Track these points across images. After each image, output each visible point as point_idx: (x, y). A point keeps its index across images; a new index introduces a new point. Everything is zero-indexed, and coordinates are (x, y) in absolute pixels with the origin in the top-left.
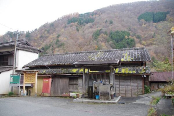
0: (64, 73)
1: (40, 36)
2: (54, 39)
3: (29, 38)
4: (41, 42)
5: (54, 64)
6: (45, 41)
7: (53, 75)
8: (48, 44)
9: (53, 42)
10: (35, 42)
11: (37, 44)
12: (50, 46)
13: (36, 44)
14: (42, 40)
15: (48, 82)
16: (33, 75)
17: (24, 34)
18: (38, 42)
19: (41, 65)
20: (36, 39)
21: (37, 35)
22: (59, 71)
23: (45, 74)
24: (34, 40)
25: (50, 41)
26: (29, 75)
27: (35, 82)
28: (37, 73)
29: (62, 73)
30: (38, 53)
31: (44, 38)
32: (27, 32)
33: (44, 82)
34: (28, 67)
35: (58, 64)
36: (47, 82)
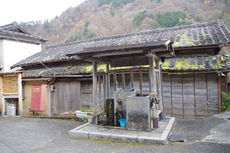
0: (71, 74)
1: (63, 25)
2: (81, 29)
3: (48, 30)
4: (65, 34)
5: (57, 59)
6: (70, 32)
7: (54, 77)
8: (74, 36)
9: (80, 32)
10: (57, 35)
11: (60, 37)
12: (77, 38)
13: (58, 36)
14: (66, 31)
15: (39, 91)
16: (15, 79)
17: (42, 24)
18: (60, 34)
19: (37, 63)
20: (57, 29)
21: (58, 25)
22: (64, 71)
23: (41, 77)
24: (56, 31)
25: (76, 32)
27: (18, 92)
29: (67, 74)
30: (38, 44)
31: (68, 28)
32: (44, 21)
33: (34, 91)
35: (63, 60)
36: (38, 92)
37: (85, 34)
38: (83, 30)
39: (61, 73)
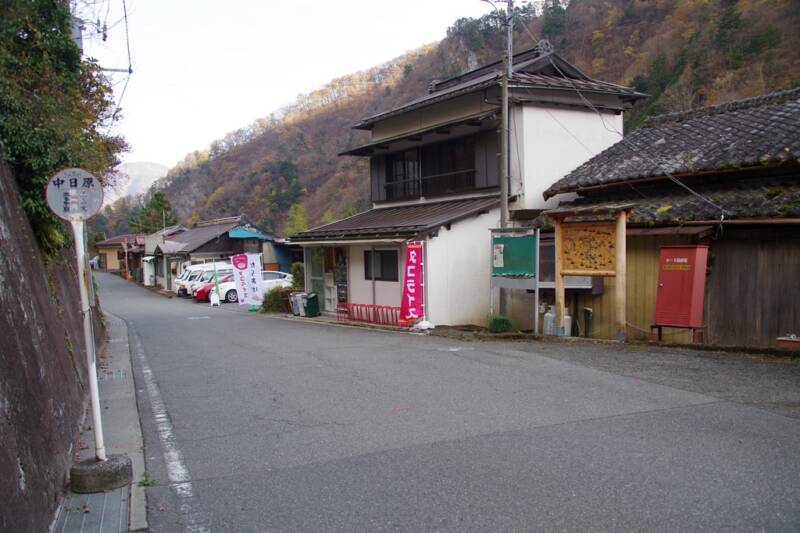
1: (621, 14)
3: (559, 39)
4: (629, 51)
6: (650, 42)
7: (716, 226)
10: (594, 56)
11: (605, 64)
13: (598, 63)
14: (633, 38)
15: (688, 268)
16: (604, 229)
17: (535, 18)
19: (641, 177)
20: (598, 34)
21: (601, 15)
22: (755, 205)
23: (666, 223)
24: (589, 42)
25: (677, 36)
26: (582, 234)
27: (614, 269)
28: (623, 220)
29: (772, 216)
31: (644, 22)
33: (667, 267)
34: (569, 189)
36: (681, 268)
37: (720, 42)
38: (712, 26)
39: (744, 211)
